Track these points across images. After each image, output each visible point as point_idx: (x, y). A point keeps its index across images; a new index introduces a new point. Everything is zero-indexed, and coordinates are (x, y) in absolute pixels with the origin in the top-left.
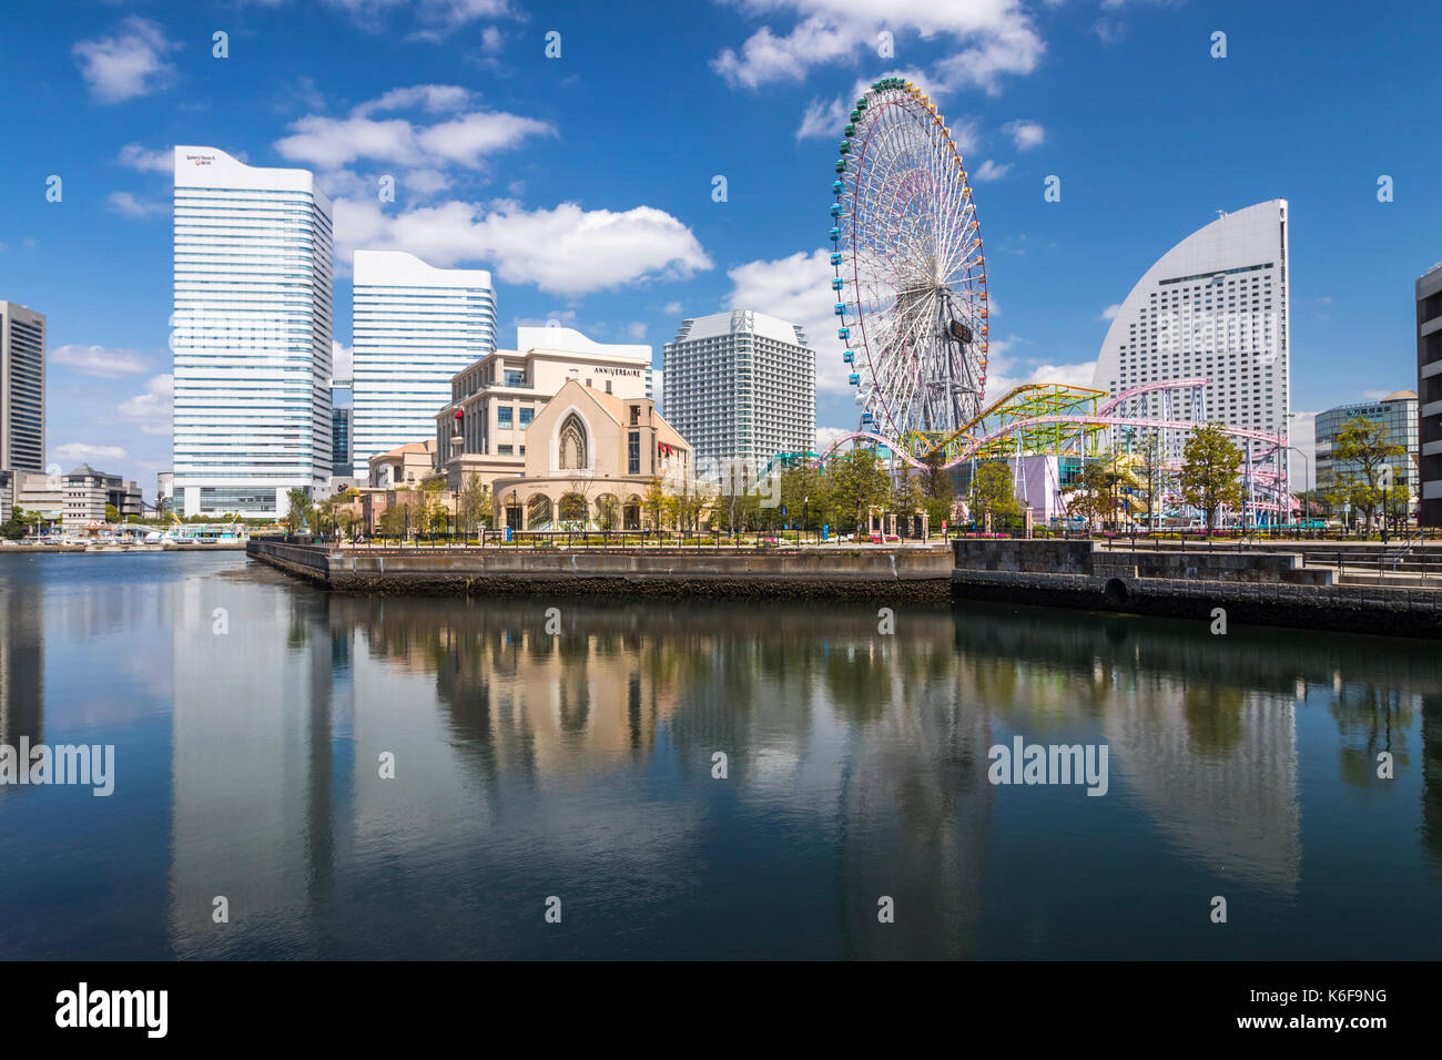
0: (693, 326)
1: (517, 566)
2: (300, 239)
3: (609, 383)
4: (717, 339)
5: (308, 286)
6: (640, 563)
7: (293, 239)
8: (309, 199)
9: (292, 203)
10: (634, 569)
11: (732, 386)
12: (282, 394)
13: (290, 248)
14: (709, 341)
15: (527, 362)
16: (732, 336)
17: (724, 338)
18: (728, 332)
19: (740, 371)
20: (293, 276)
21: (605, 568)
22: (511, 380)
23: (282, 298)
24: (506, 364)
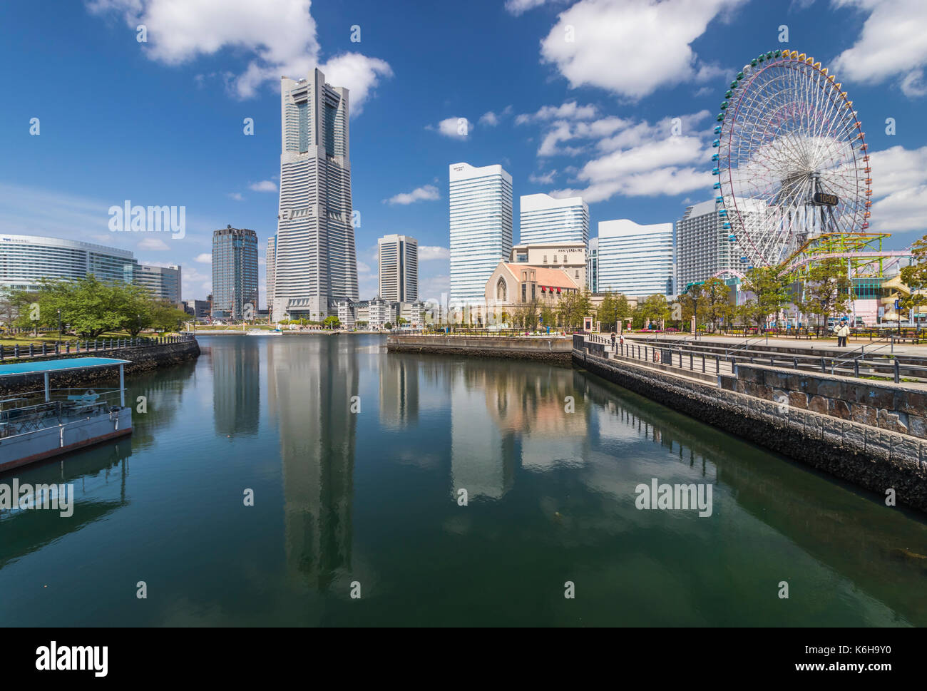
0: (693, 210)
1: (433, 343)
2: (496, 196)
3: (565, 256)
4: (706, 215)
5: (500, 216)
6: (467, 343)
7: (493, 196)
8: (500, 177)
9: (493, 180)
10: (465, 345)
11: (716, 241)
12: (489, 265)
13: (492, 200)
14: (702, 217)
15: (526, 250)
16: (716, 213)
17: (711, 214)
18: (714, 211)
19: (721, 232)
20: (494, 213)
21: (458, 345)
22: (521, 259)
23: (489, 223)
24: (518, 252)
